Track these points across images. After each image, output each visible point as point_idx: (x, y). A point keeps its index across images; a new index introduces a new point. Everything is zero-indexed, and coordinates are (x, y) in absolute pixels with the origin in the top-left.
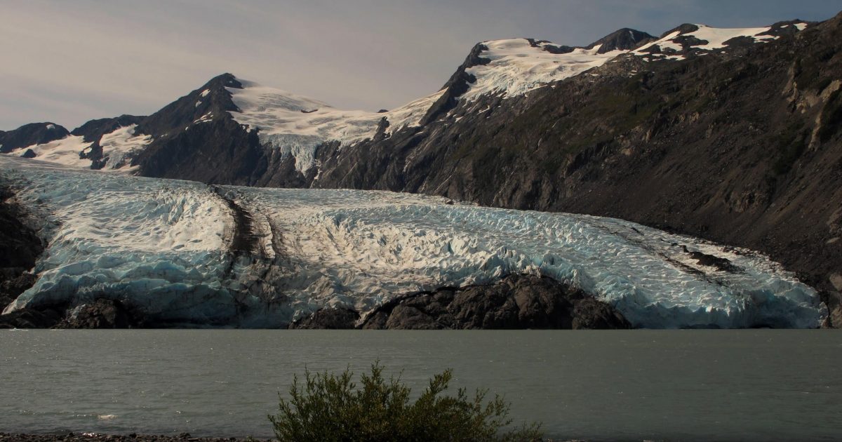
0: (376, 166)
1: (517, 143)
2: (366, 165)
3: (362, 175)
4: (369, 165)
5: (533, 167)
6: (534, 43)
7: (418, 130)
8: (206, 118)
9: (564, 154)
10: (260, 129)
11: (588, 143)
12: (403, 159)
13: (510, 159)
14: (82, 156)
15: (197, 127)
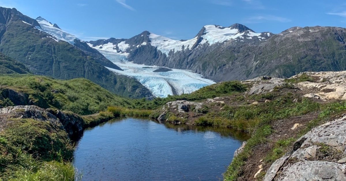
1: (210, 61)
3: (180, 61)
4: (181, 59)
5: (212, 67)
6: (216, 26)
7: (191, 51)
8: (144, 43)
9: (218, 65)
10: (156, 48)
11: (222, 64)
12: (188, 58)
13: (209, 64)
14: (114, 49)
15: (142, 46)
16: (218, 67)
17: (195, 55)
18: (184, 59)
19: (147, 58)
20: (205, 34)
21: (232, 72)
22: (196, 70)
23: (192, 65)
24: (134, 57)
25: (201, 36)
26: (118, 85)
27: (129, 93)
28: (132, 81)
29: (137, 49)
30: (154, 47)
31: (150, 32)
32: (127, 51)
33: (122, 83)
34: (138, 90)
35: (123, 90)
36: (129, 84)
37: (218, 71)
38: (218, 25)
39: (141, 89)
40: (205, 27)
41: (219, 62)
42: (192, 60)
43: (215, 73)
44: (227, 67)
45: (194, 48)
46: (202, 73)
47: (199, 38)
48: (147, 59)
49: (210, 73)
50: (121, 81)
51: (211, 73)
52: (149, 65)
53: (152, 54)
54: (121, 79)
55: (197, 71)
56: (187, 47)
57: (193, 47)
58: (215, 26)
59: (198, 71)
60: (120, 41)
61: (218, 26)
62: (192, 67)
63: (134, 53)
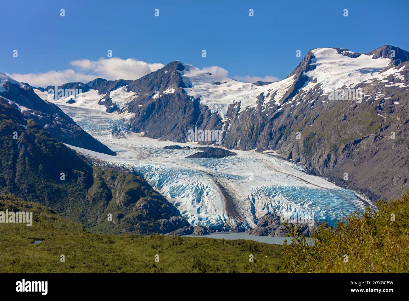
0: (258, 127)
1: (323, 131)
2: (254, 126)
3: (252, 131)
4: (255, 126)
5: (328, 146)
6: (340, 51)
7: (279, 107)
8: (170, 91)
9: (341, 142)
10: (199, 99)
11: (351, 139)
12: (271, 125)
13: (319, 140)
14: (100, 103)
15: (166, 96)
16: (343, 146)
17: (289, 116)
18: (263, 126)
19: (176, 123)
20: (314, 67)
21: (375, 158)
22: (288, 153)
23: (280, 142)
24: (146, 122)
25: (304, 73)
26: (94, 189)
27: (118, 208)
28: (129, 178)
29: (153, 104)
30: (193, 97)
31: (184, 64)
32: (131, 107)
33: (104, 185)
34: (141, 202)
35: (106, 201)
36: (121, 185)
37: (342, 156)
38: (345, 48)
39: (149, 198)
40: (313, 51)
41: (345, 133)
42: (280, 129)
43: (336, 162)
44: (363, 145)
45: (286, 100)
46: (303, 161)
47: (298, 76)
48: (176, 126)
49: (322, 160)
50: (102, 179)
51: (325, 161)
52: (180, 141)
53: (187, 115)
54: (103, 173)
55: (293, 155)
56: (270, 98)
57: (283, 98)
58: (336, 51)
59: (295, 156)
60: (115, 84)
61: (343, 50)
62: (280, 147)
63: (145, 114)
